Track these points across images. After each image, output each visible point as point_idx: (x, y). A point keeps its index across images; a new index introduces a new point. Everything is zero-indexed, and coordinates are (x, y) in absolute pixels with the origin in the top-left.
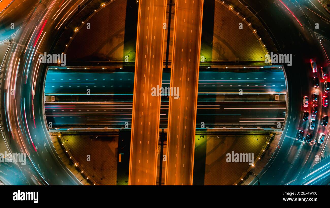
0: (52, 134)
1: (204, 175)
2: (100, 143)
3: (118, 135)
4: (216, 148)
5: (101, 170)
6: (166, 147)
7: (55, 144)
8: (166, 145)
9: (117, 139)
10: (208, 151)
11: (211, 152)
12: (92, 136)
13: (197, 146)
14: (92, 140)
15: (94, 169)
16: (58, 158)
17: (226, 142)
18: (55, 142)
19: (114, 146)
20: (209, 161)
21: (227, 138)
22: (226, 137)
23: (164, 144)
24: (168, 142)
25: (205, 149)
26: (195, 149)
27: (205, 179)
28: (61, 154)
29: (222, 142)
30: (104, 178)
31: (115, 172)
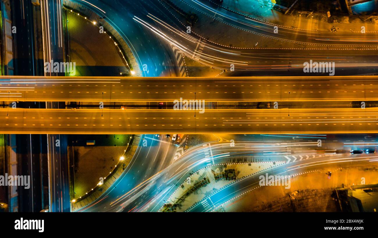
0: (73, 209)
1: (106, 66)
2: (80, 163)
3: (73, 147)
4: (81, 57)
5: (105, 161)
6: (82, 102)
7: (82, 205)
8: (80, 102)
9: (76, 147)
10: (84, 65)
11: (84, 61)
12: (74, 170)
13: (80, 74)
14: (78, 171)
15: (104, 167)
16: (96, 202)
17: (75, 49)
18: (81, 206)
19: (82, 150)
20: (92, 63)
21: (72, 48)
22: (70, 49)
23: (79, 104)
24: (77, 101)
25: (82, 67)
26: (82, 76)
27: (109, 65)
28: (92, 199)
29: (75, 52)
30: (112, 158)
31: (106, 148)
